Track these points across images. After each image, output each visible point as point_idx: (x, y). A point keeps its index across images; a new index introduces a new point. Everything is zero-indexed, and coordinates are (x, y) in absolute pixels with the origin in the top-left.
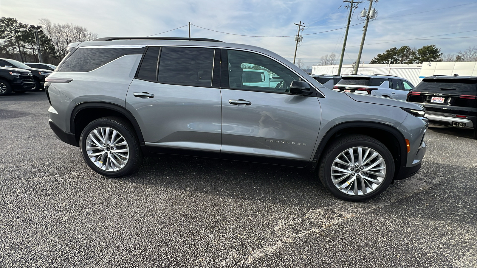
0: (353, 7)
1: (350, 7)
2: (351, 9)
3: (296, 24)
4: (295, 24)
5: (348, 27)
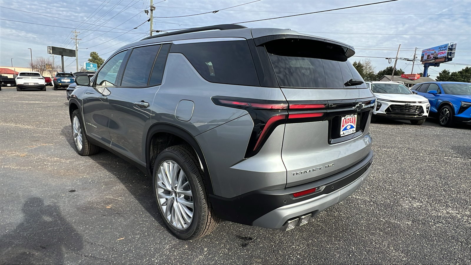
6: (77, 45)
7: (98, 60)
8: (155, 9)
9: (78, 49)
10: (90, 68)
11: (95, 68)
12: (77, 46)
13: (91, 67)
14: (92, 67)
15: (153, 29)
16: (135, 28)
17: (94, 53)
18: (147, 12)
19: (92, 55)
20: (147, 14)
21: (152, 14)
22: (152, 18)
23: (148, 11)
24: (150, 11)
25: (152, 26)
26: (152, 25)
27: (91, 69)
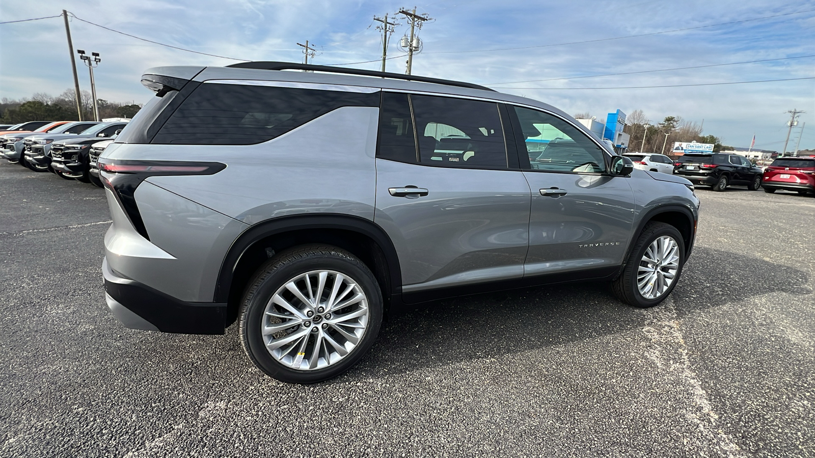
0: (388, 29)
1: (384, 29)
2: (386, 33)
3: (301, 45)
4: (298, 44)
5: (384, 60)
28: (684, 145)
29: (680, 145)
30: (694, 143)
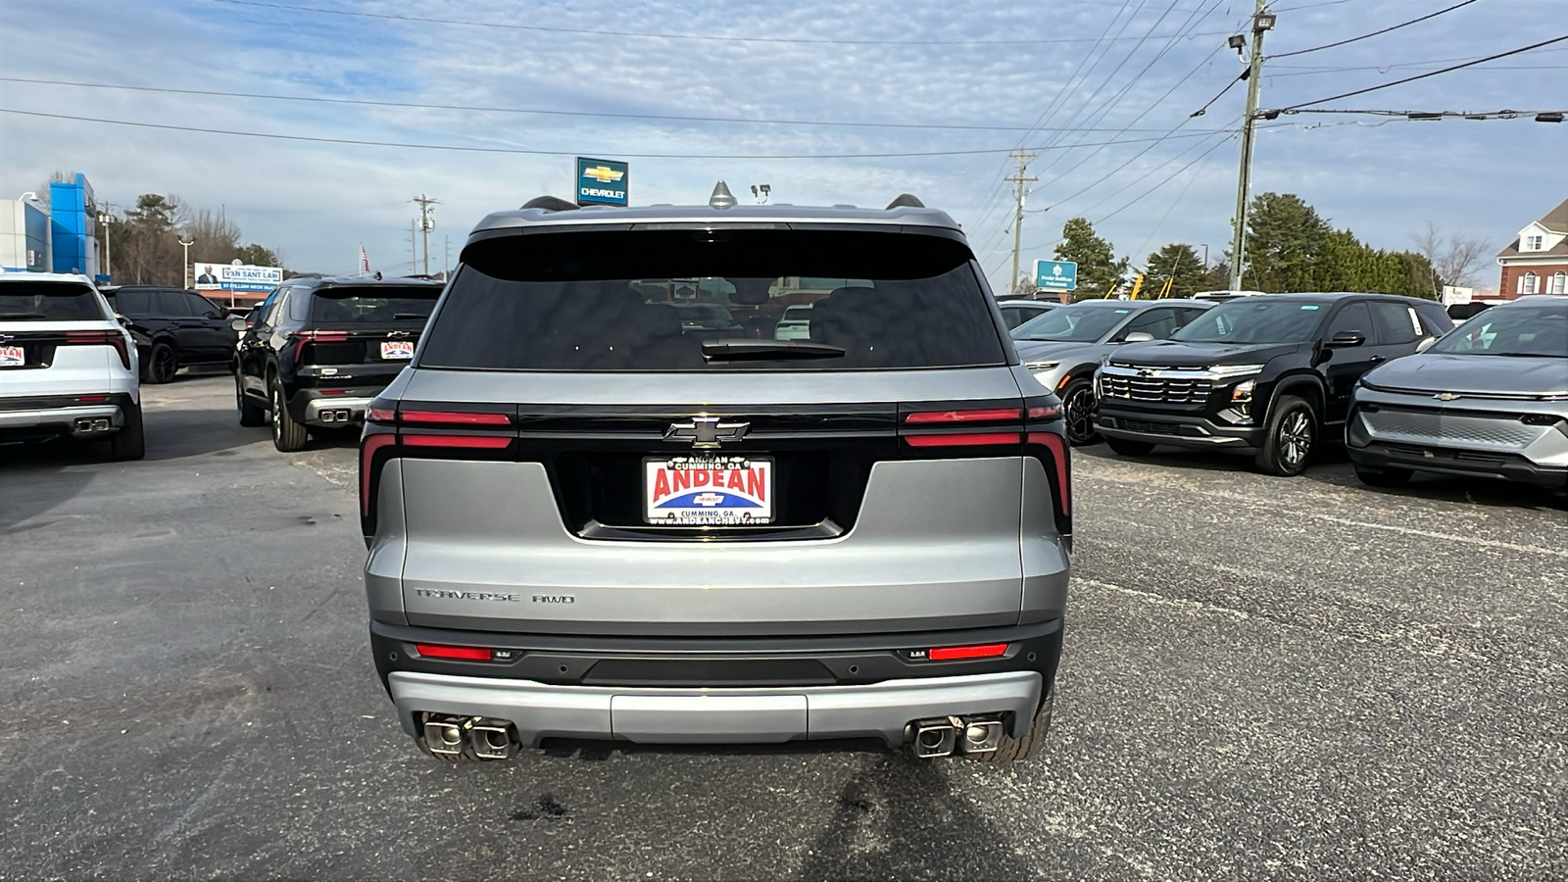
6: (1023, 198)
7: (1088, 247)
8: (1272, 24)
9: (1023, 213)
10: (1052, 279)
11: (1070, 280)
12: (1022, 204)
13: (1054, 276)
14: (1059, 276)
15: (1258, 106)
16: (1196, 114)
17: (1076, 222)
18: (1237, 42)
19: (1071, 229)
20: (1240, 52)
21: (1259, 45)
22: (1259, 60)
23: (1242, 37)
24: (1250, 38)
25: (1254, 97)
26: (1255, 91)
27: (1055, 281)
28: (217, 270)
29: (209, 271)
30: (236, 266)
